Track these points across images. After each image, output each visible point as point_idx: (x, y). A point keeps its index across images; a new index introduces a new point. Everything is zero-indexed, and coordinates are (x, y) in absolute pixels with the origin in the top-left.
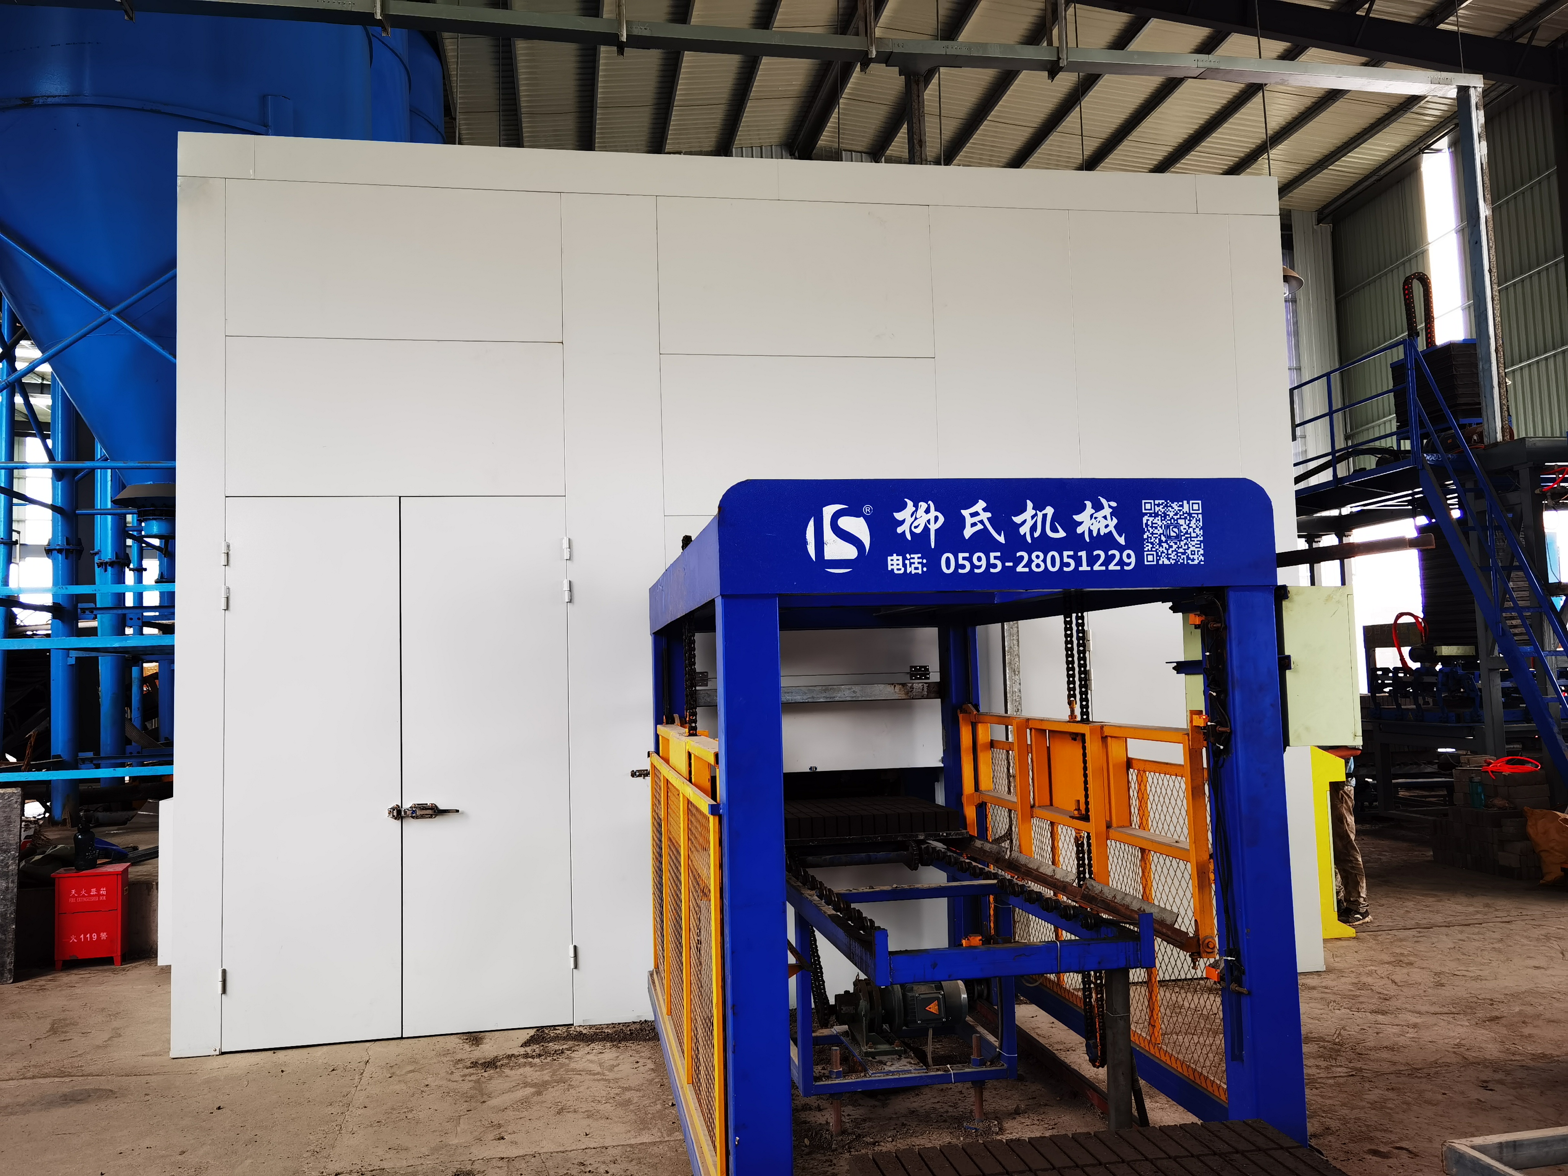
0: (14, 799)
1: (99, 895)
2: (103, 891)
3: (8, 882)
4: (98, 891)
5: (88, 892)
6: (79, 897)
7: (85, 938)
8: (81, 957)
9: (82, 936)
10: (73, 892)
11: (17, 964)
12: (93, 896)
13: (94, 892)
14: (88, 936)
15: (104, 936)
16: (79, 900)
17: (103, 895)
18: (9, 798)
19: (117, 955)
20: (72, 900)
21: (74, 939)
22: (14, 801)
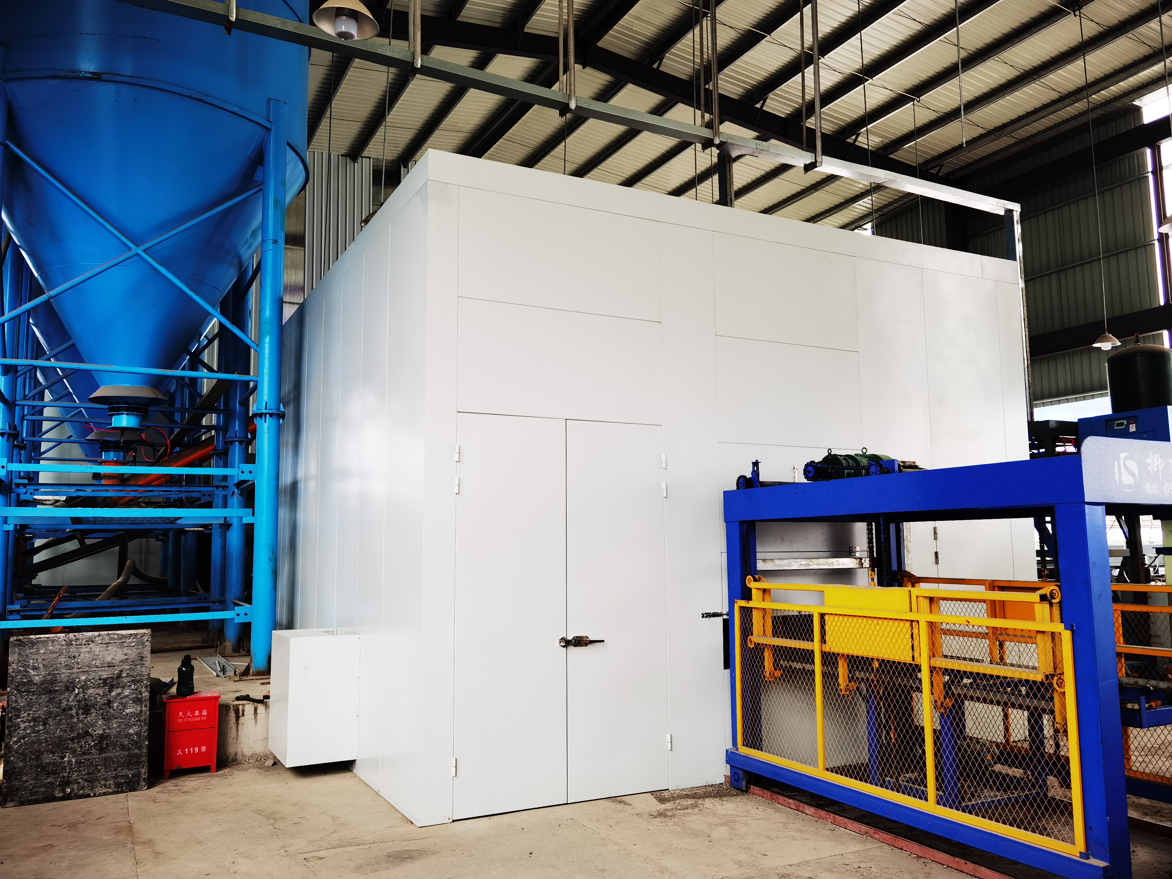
0: (145, 638)
1: (201, 715)
2: (205, 713)
3: (142, 707)
4: (201, 712)
5: (193, 713)
6: (185, 717)
7: (189, 751)
8: (185, 767)
9: (187, 750)
10: (181, 713)
11: (150, 773)
12: (197, 716)
13: (197, 713)
14: (192, 749)
15: (204, 749)
16: (185, 720)
17: (205, 716)
18: (141, 638)
19: (213, 764)
20: (180, 721)
21: (180, 752)
22: (146, 640)
